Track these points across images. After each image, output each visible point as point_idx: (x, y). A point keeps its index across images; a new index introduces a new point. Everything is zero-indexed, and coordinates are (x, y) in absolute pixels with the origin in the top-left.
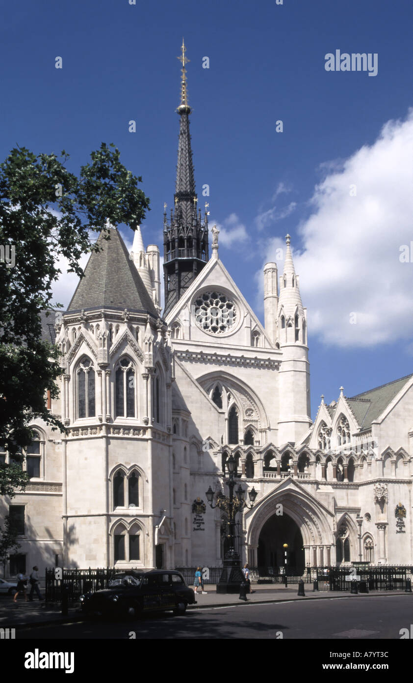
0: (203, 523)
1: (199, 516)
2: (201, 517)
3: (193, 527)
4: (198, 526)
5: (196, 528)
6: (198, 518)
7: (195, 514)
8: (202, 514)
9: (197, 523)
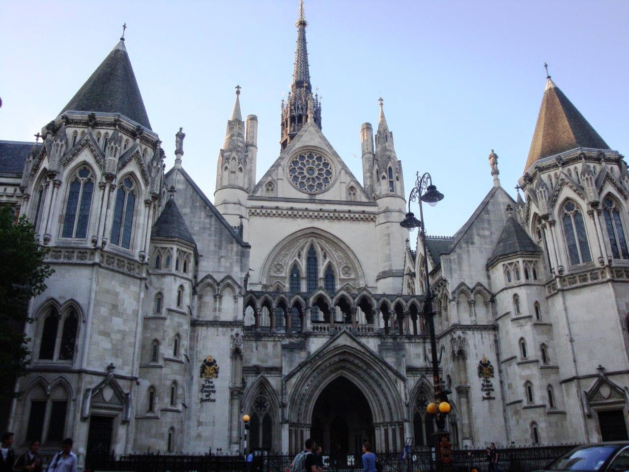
0: (214, 392)
1: (209, 382)
2: (212, 382)
3: (200, 397)
4: (207, 396)
5: (205, 398)
6: (207, 384)
7: (204, 379)
8: (213, 380)
9: (206, 391)
